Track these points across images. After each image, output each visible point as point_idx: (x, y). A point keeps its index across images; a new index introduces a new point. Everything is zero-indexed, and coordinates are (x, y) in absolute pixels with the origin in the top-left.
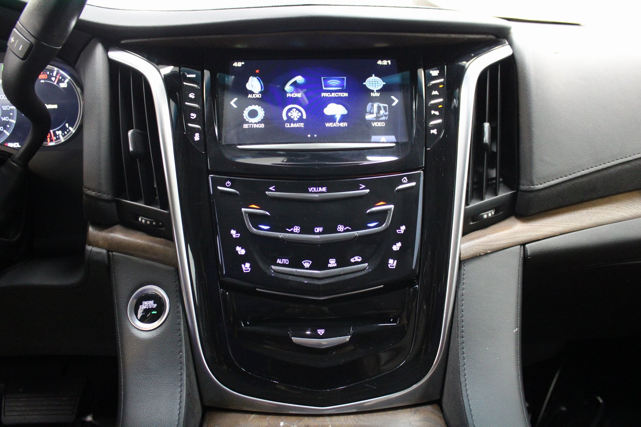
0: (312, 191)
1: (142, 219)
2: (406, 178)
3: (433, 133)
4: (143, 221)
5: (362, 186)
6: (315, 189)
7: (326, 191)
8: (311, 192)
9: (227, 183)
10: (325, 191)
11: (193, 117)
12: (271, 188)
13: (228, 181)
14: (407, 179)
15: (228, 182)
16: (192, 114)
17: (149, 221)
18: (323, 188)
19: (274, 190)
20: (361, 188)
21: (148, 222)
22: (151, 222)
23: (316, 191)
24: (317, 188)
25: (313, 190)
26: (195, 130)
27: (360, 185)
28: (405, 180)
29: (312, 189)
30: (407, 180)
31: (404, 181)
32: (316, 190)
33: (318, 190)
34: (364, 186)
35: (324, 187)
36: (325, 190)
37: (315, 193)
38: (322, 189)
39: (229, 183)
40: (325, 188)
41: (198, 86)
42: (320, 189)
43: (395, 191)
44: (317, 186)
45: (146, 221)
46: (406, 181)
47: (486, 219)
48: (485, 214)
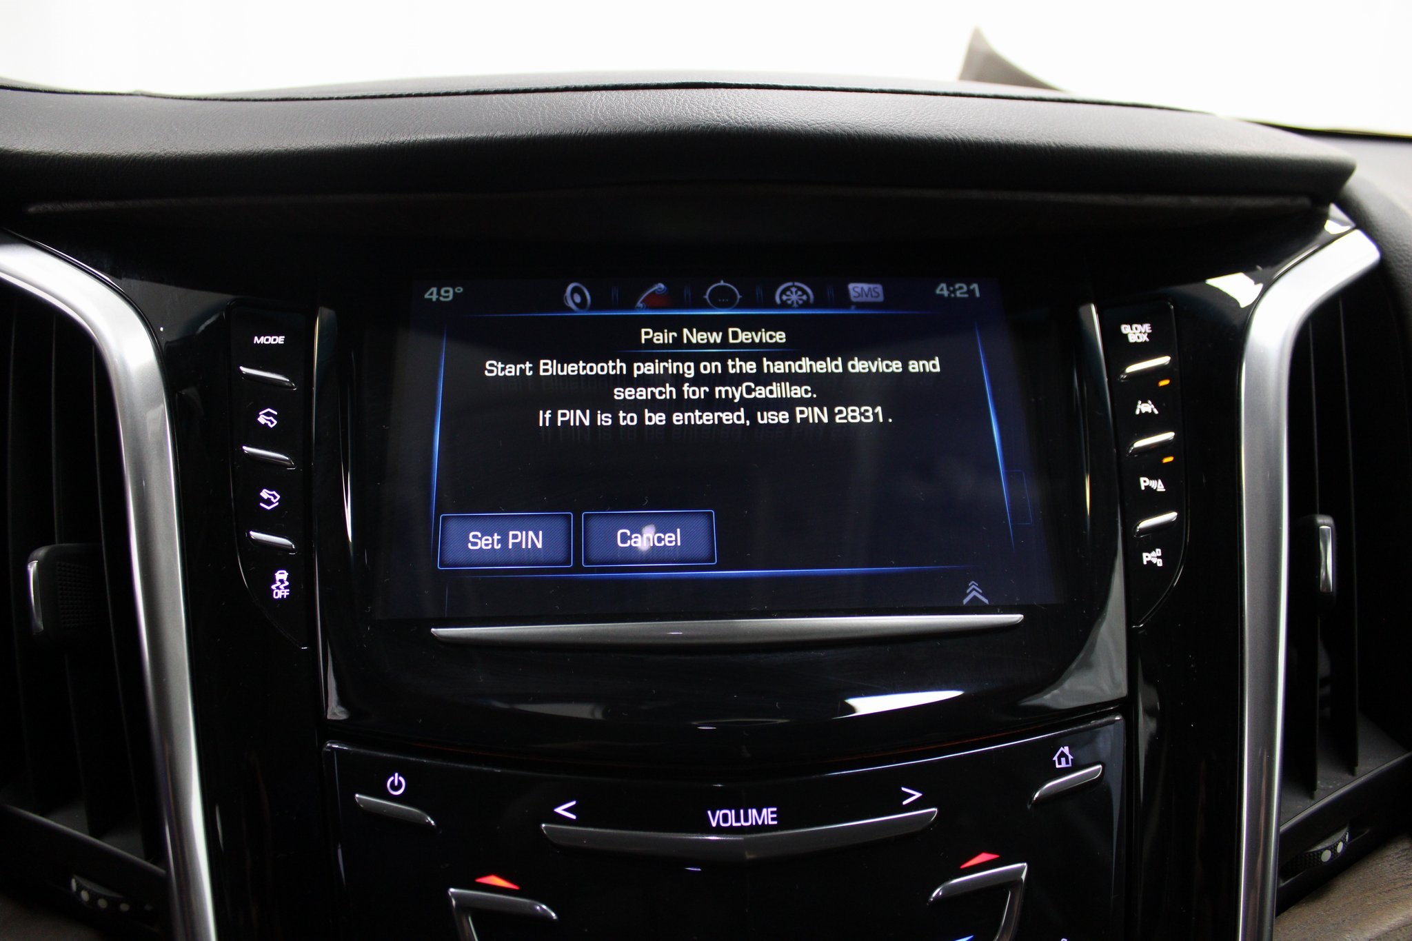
0: (722, 824)
1: (80, 888)
2: (1066, 750)
3: (1149, 562)
4: (85, 895)
5: (912, 795)
6: (731, 814)
7: (775, 823)
8: (719, 830)
9: (393, 782)
10: (771, 823)
11: (269, 502)
12: (559, 810)
13: (396, 775)
14: (1070, 753)
15: (397, 778)
16: (265, 494)
17: (105, 897)
18: (765, 811)
19: (573, 817)
20: (905, 802)
21: (102, 903)
22: (113, 904)
23: (735, 824)
24: (742, 811)
25: (725, 818)
26: (273, 558)
27: (904, 789)
28: (1063, 760)
29: (720, 813)
30: (1070, 757)
31: (1060, 763)
32: (738, 820)
33: (746, 820)
34: (918, 795)
35: (767, 808)
36: (773, 819)
37: (732, 830)
38: (760, 813)
39: (399, 782)
40: (771, 810)
41: (292, 380)
42: (753, 812)
43: (1029, 807)
44: (740, 803)
45: (94, 897)
46: (1067, 762)
47: (1328, 861)
48: (1325, 849)
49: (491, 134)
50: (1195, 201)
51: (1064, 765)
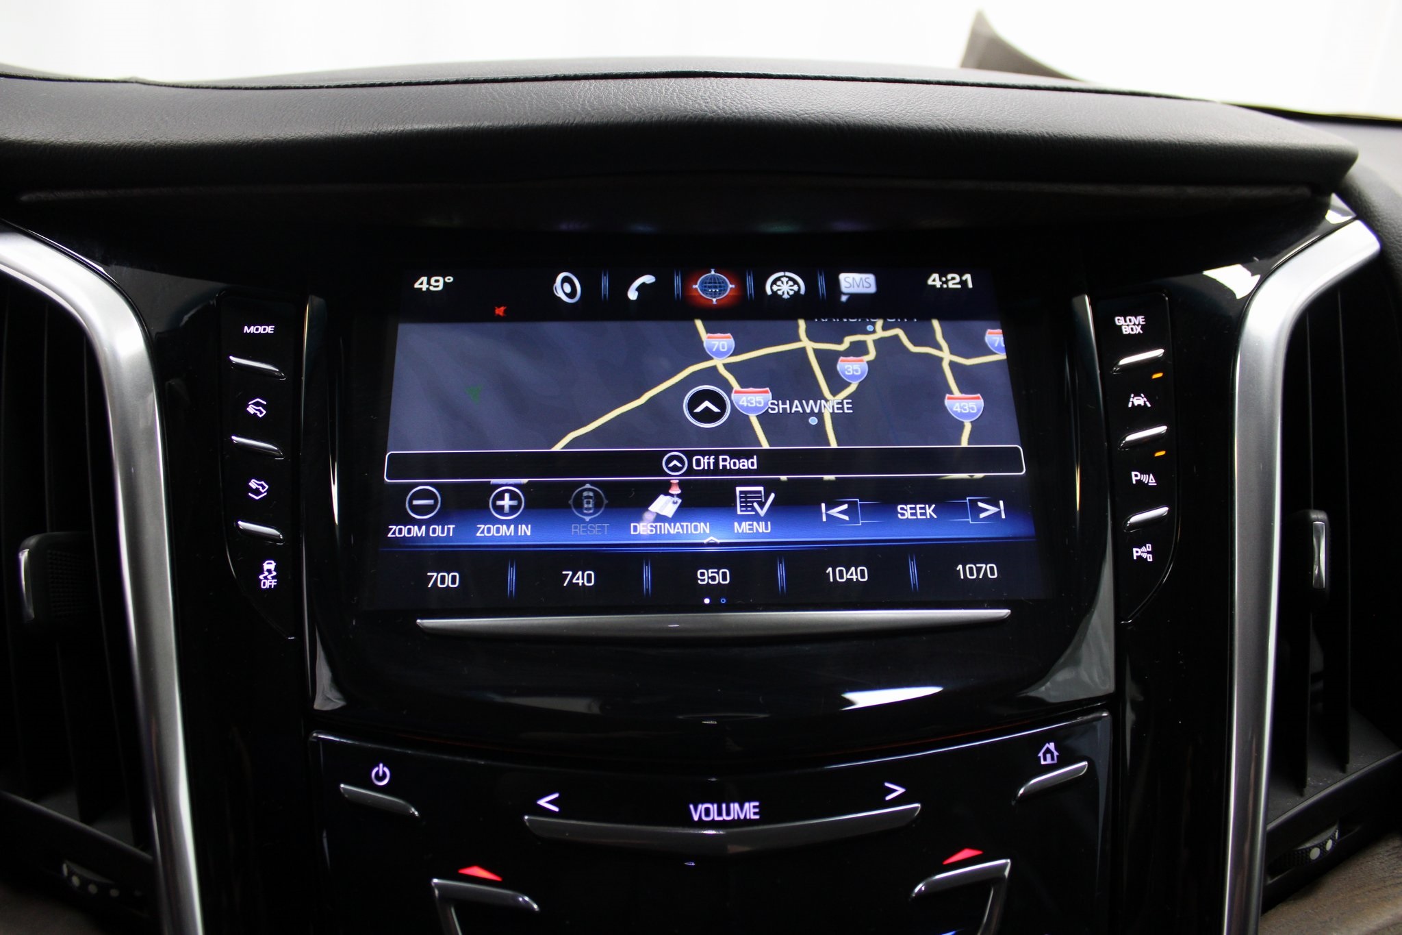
0: (704, 818)
1: (71, 873)
2: (1052, 746)
3: (1139, 557)
4: (75, 881)
5: (895, 791)
6: (713, 808)
7: (757, 817)
8: (702, 824)
9: (377, 773)
10: (753, 817)
11: (257, 492)
12: (543, 802)
13: (381, 765)
14: (1056, 749)
15: (381, 768)
16: (253, 484)
17: (95, 883)
18: (747, 805)
19: (556, 809)
20: (888, 798)
21: (92, 889)
22: (103, 889)
23: (717, 818)
24: (724, 806)
25: (707, 812)
26: (260, 548)
27: (887, 785)
28: (1048, 756)
29: (702, 807)
30: (1056, 754)
31: (1045, 759)
32: (720, 814)
33: (728, 814)
34: (900, 790)
35: (750, 801)
36: (755, 813)
37: (714, 824)
38: (742, 807)
39: (384, 772)
40: (753, 804)
41: (281, 370)
42: (735, 807)
43: (1013, 803)
44: (721, 797)
45: (85, 883)
46: (1053, 759)
47: (1316, 859)
48: (1313, 847)
49: (478, 124)
50: (1191, 191)
51: (1049, 761)
